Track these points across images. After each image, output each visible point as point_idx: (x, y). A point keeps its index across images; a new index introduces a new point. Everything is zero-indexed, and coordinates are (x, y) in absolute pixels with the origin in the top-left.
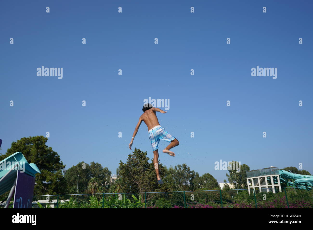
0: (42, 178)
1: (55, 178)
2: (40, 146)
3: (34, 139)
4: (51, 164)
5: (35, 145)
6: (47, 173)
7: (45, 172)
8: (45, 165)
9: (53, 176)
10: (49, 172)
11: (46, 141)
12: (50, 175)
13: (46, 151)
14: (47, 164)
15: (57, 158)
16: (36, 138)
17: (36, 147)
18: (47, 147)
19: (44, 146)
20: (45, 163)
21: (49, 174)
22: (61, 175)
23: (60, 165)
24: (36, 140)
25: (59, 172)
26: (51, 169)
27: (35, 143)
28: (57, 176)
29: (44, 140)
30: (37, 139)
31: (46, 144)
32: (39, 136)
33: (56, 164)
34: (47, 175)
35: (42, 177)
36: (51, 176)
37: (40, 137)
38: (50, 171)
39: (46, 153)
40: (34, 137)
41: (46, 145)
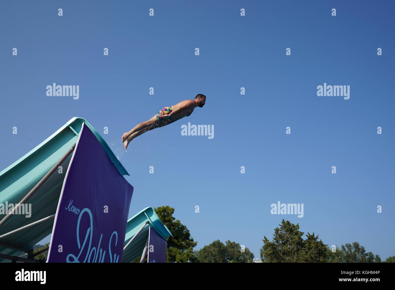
0: (171, 258)
1: (186, 257)
2: (167, 218)
3: (160, 210)
4: (180, 241)
5: (161, 217)
6: (176, 251)
7: (174, 250)
8: (174, 242)
9: (183, 255)
10: (178, 250)
11: (173, 213)
12: (180, 254)
13: (173, 224)
14: (176, 241)
15: (186, 233)
16: (161, 208)
17: (162, 219)
18: (174, 219)
19: (170, 218)
20: (173, 240)
21: (178, 252)
22: (192, 254)
23: (191, 242)
24: (161, 211)
25: (189, 250)
26: (181, 247)
27: (161, 215)
28: (188, 255)
29: (170, 210)
30: (163, 209)
31: (173, 215)
32: (165, 206)
33: (186, 240)
34: (177, 254)
35: (171, 256)
36: (182, 255)
37: (165, 208)
38: (180, 250)
39: (173, 227)
40: (159, 208)
41: (172, 217)
